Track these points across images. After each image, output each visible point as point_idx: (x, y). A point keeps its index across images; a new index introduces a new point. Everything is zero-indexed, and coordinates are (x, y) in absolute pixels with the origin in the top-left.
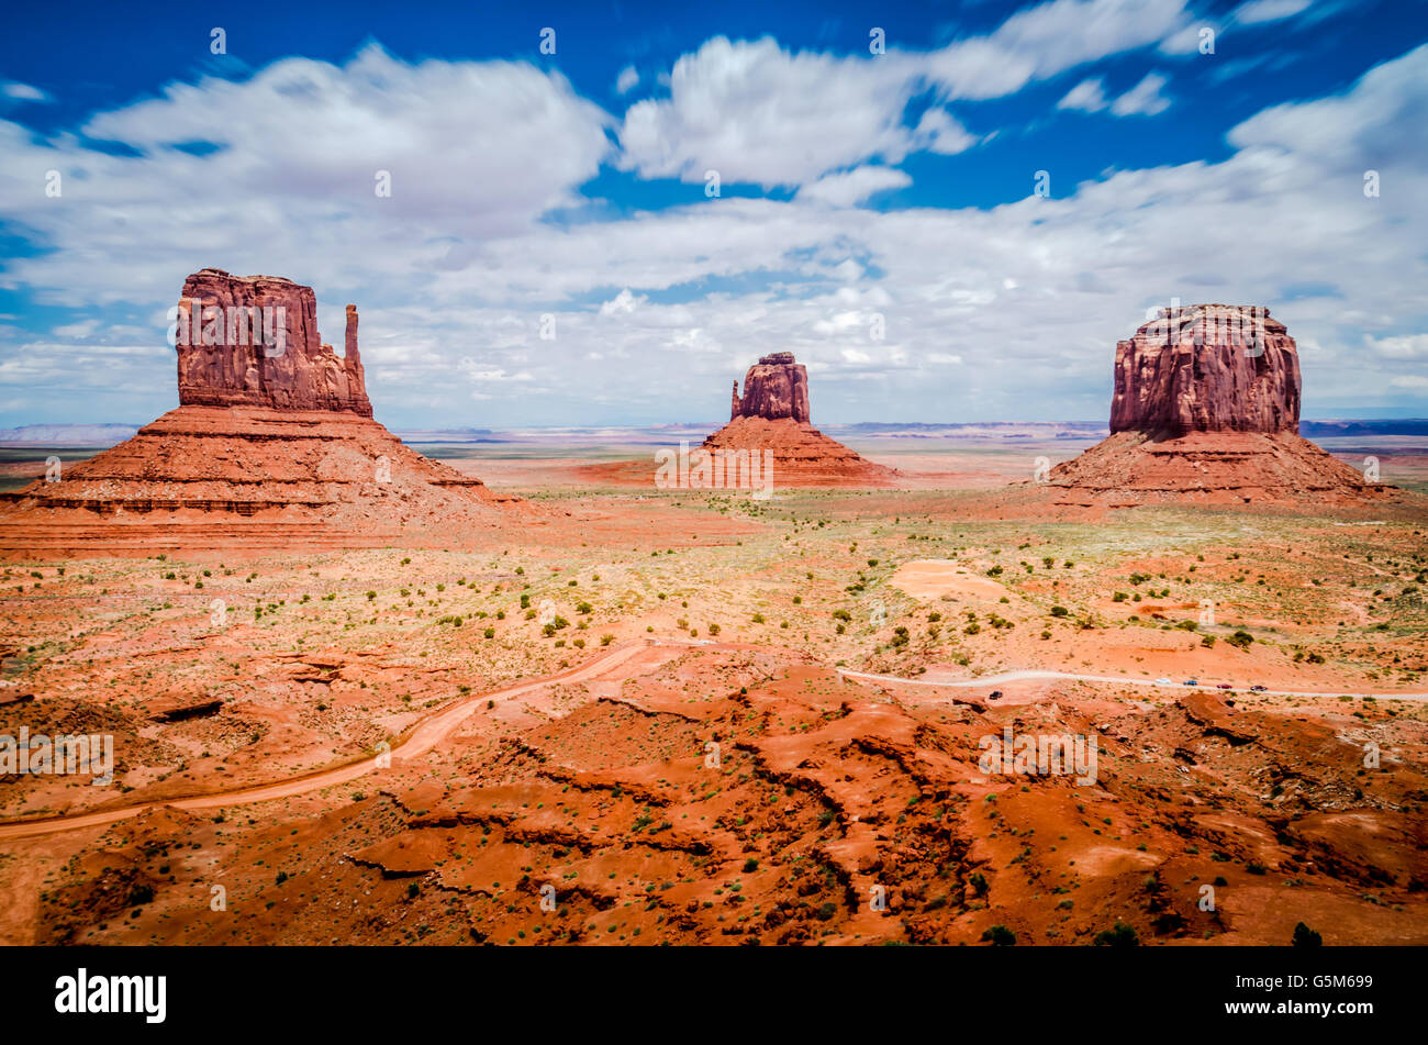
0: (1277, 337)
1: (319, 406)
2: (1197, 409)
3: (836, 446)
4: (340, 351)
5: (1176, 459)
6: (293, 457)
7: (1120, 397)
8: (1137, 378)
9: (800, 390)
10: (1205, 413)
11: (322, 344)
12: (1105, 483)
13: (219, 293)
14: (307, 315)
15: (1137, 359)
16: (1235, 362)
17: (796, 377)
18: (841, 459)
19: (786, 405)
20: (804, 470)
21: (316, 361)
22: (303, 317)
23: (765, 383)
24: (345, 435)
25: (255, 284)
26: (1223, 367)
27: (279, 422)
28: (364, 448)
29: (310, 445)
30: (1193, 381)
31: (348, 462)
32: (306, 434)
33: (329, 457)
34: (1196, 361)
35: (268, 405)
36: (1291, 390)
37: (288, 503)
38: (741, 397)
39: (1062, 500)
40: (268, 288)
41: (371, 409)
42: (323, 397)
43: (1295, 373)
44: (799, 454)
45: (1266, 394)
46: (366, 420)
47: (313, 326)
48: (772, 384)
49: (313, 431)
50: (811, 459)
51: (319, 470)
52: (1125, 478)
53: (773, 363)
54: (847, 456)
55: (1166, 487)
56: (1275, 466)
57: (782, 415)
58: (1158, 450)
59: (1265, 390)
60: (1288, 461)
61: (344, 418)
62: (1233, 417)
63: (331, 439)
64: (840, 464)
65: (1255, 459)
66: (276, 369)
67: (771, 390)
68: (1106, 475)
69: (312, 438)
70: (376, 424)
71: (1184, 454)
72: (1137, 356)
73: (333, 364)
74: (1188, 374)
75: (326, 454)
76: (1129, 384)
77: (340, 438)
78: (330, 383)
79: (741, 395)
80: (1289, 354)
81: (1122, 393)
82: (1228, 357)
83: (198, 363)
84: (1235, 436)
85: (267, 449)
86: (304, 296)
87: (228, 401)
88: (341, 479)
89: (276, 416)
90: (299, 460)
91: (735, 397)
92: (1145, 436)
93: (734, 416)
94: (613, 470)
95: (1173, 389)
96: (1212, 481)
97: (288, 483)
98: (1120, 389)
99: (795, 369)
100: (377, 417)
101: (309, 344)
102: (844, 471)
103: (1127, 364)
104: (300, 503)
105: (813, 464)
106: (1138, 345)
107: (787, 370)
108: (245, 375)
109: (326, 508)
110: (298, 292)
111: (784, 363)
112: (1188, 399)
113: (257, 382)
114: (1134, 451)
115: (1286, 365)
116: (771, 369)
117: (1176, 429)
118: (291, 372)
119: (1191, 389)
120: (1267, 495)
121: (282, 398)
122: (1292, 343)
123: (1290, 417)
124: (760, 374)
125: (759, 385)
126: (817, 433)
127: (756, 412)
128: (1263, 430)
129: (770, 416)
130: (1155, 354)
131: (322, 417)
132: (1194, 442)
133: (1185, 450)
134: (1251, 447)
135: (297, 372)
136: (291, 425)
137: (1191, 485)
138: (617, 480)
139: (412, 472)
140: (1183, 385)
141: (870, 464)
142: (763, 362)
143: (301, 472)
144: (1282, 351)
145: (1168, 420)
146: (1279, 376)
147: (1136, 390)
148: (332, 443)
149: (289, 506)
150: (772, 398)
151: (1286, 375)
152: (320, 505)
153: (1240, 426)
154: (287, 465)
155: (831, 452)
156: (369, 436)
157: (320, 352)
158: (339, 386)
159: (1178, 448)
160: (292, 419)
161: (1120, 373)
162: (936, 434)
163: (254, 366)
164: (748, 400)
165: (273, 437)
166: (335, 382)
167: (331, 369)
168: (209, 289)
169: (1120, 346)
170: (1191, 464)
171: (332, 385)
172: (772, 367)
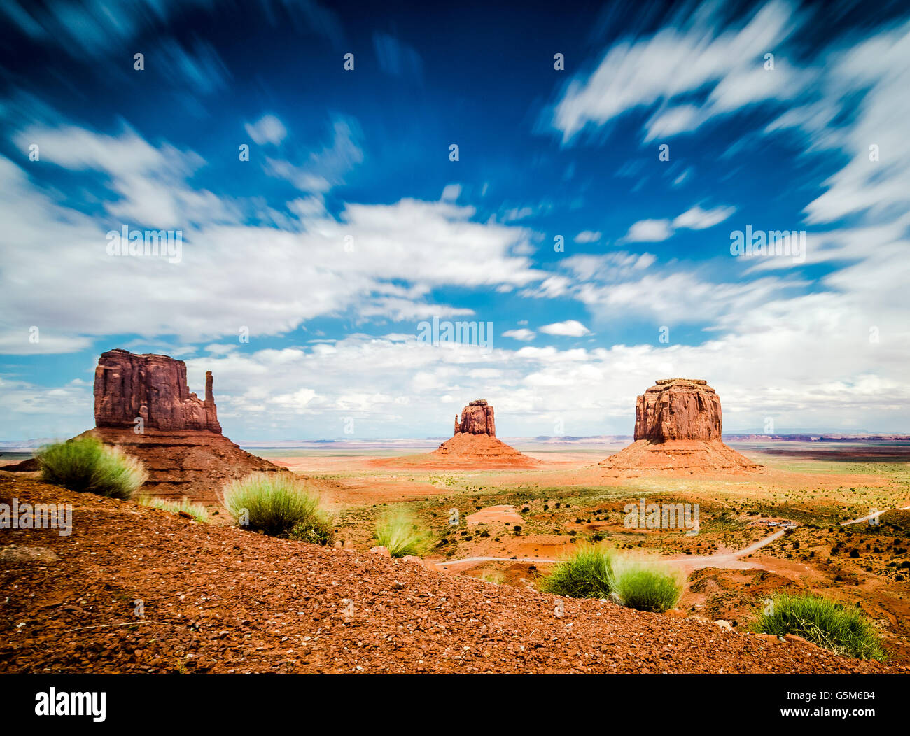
0: (710, 394)
1: (187, 427)
2: (671, 429)
3: (508, 448)
4: (202, 397)
5: (661, 454)
6: (168, 456)
7: (638, 423)
8: (646, 414)
9: (490, 419)
10: (675, 431)
11: (190, 392)
12: (626, 465)
13: (122, 363)
14: (180, 377)
15: (646, 405)
16: (689, 407)
17: (488, 413)
18: (511, 455)
19: (483, 427)
20: (491, 461)
21: (185, 402)
22: (178, 378)
23: (472, 415)
24: (203, 443)
25: (146, 358)
26: (684, 409)
27: (162, 437)
28: (214, 451)
29: (180, 449)
30: (669, 415)
31: (203, 459)
32: (178, 443)
33: (191, 456)
34: (670, 406)
35: (153, 427)
36: (717, 420)
37: (160, 482)
38: (460, 423)
39: (606, 475)
40: (155, 361)
41: (221, 429)
42: (190, 422)
43: (719, 412)
44: (489, 453)
45: (704, 422)
46: (218, 435)
47: (185, 382)
48: (475, 416)
49: (182, 442)
50: (496, 455)
51: (184, 463)
52: (637, 463)
53: (476, 405)
54: (515, 453)
55: (655, 467)
56: (707, 457)
57: (481, 432)
58: (653, 449)
59: (704, 420)
60: (713, 454)
61: (203, 434)
62: (688, 433)
63: (194, 446)
64: (511, 458)
65: (698, 453)
66: (160, 407)
67: (475, 419)
68: (628, 462)
69: (181, 445)
70: (224, 437)
71: (665, 451)
72: (646, 403)
73: (197, 404)
74: (667, 412)
75: (189, 454)
76: (642, 417)
77: (199, 445)
78: (195, 415)
79: (460, 422)
80: (716, 403)
81: (639, 421)
82: (686, 404)
83: (107, 403)
84: (690, 442)
85: (151, 452)
86: (179, 366)
87: (127, 425)
88: (197, 468)
89: (159, 433)
90: (171, 458)
91: (457, 423)
92: (649, 442)
93: (456, 432)
94: (387, 462)
95: (660, 419)
96: (677, 464)
97: (162, 470)
98: (639, 419)
99: (487, 408)
100: (224, 434)
101: (182, 393)
102: (512, 461)
103: (641, 407)
104: (168, 482)
105: (496, 458)
106: (646, 398)
107: (483, 409)
108: (139, 409)
109: (185, 485)
110: (175, 363)
111: (481, 405)
112: (666, 425)
113: (147, 414)
114: (642, 450)
115: (714, 408)
116: (475, 408)
117: (662, 439)
118: (169, 408)
119: (668, 419)
120: (701, 471)
121: (162, 422)
122: (718, 397)
123: (717, 433)
124: (469, 411)
125: (468, 417)
126: (499, 442)
127: (467, 430)
128: (703, 439)
129: (474, 433)
130: (654, 402)
131: (188, 433)
132: (670, 445)
133: (665, 449)
134: (697, 448)
135: (173, 410)
136: (168, 438)
137: (667, 466)
138: (387, 467)
139: (243, 464)
140: (664, 418)
141: (527, 457)
142: (471, 405)
143: (170, 464)
144: (712, 401)
145: (659, 435)
146: (710, 413)
147: (645, 420)
148: (195, 448)
149: (161, 484)
150: (476, 424)
151: (714, 413)
152: (181, 483)
153: (691, 437)
154: (163, 461)
155: (506, 452)
156: (219, 444)
157: (188, 397)
158: (200, 416)
159: (661, 449)
160: (169, 434)
161: (638, 410)
162: (577, 442)
163: (145, 405)
164: (463, 425)
165: (157, 445)
166: (198, 414)
167: (195, 407)
168: (116, 360)
169: (638, 398)
170: (667, 456)
171: (196, 416)
172: (476, 407)
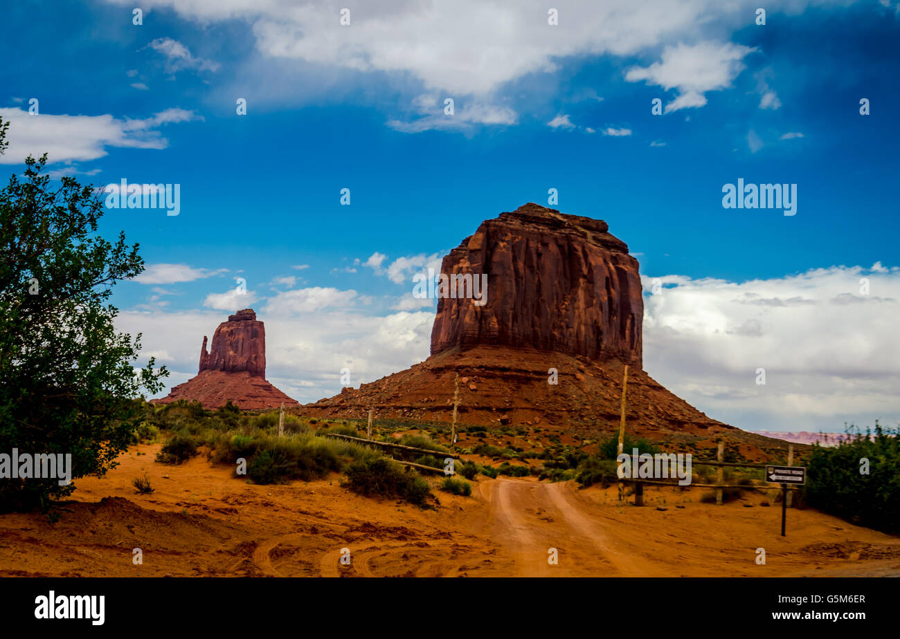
16: (541, 268)
17: (253, 333)
23: (227, 338)
53: (237, 320)
62: (535, 332)
80: (625, 272)
82: (531, 260)
107: (247, 326)
111: (245, 319)
115: (621, 287)
116: (233, 324)
124: (224, 329)
127: (218, 365)
128: (574, 352)
137: (448, 403)
144: (617, 268)
151: (621, 295)
164: (214, 355)
170: (460, 380)
172: (236, 323)
